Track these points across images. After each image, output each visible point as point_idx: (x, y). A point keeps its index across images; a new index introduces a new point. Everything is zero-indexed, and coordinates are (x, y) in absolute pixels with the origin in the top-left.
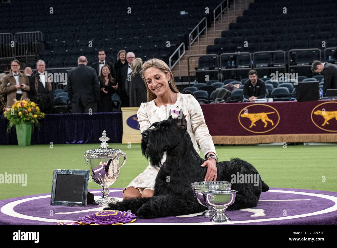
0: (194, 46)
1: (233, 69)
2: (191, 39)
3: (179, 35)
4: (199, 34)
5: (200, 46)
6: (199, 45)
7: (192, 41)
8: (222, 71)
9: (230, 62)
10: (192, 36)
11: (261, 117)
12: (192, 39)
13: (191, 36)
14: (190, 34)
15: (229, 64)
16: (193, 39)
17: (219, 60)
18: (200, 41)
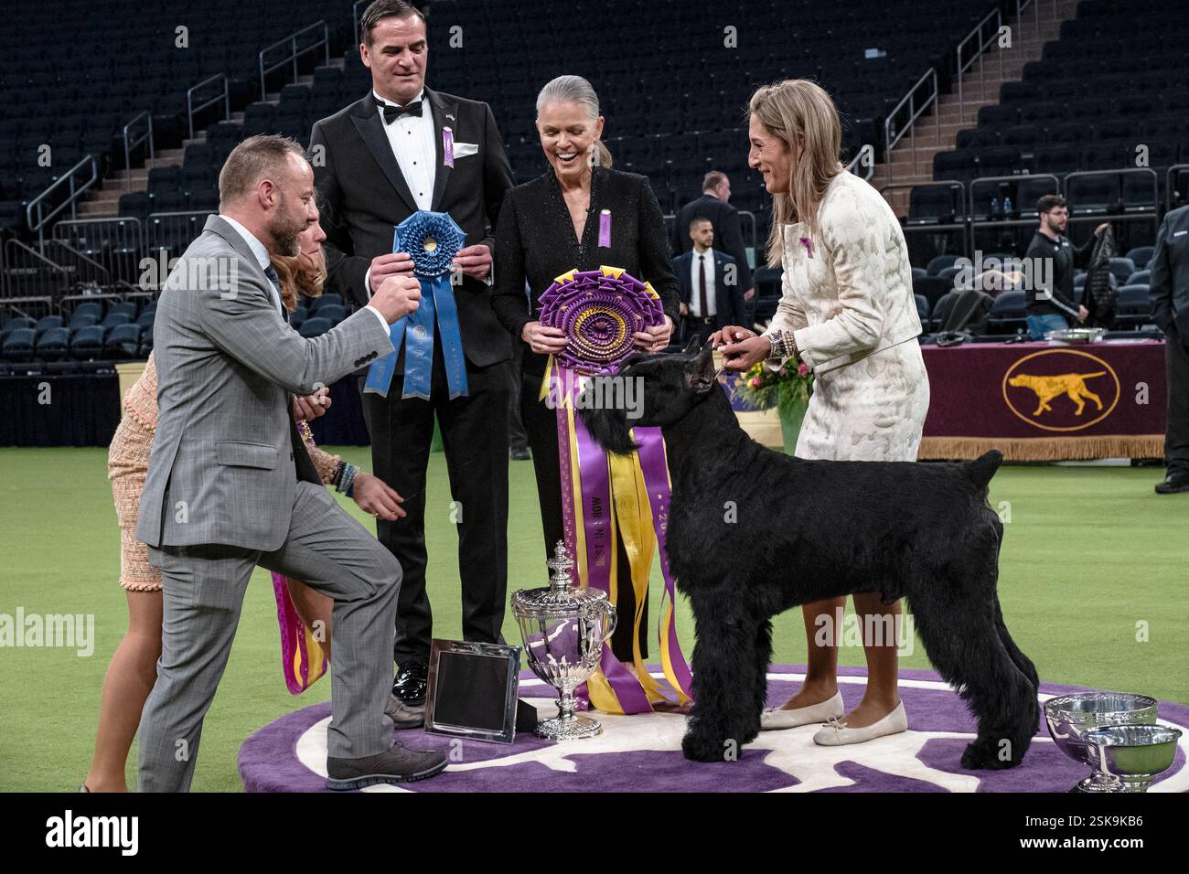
0: (899, 151)
1: (1008, 222)
2: (890, 135)
3: (858, 121)
4: (913, 117)
5: (917, 149)
6: (915, 147)
7: (892, 139)
8: (977, 229)
9: (998, 201)
10: (893, 125)
11: (1065, 386)
12: (893, 134)
13: (890, 126)
14: (888, 120)
15: (996, 208)
16: (897, 134)
17: (967, 194)
18: (917, 134)
